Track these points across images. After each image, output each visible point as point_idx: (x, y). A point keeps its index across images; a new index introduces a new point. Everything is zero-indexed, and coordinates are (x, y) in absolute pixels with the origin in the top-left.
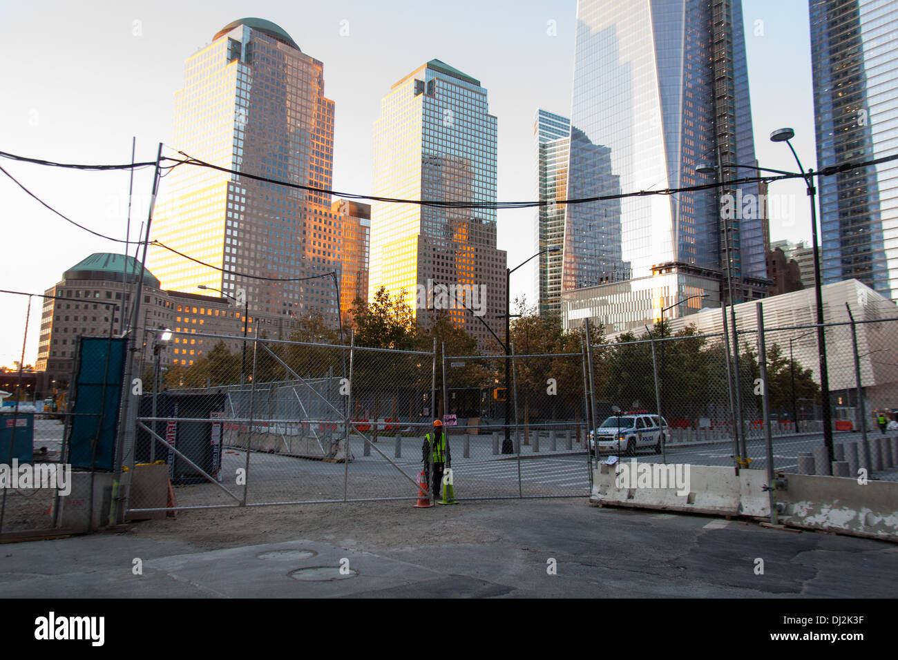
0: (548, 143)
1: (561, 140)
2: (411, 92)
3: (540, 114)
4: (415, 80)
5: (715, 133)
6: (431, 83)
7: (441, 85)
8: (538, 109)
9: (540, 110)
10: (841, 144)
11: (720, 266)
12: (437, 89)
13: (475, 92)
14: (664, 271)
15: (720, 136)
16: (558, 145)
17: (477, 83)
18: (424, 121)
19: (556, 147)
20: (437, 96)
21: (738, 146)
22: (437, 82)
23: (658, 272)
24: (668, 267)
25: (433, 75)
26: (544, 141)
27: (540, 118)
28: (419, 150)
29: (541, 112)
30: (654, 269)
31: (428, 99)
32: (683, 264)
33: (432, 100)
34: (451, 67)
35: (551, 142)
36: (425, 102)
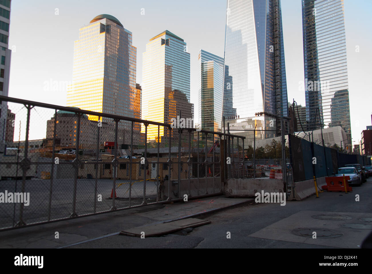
0: (204, 62)
1: (209, 61)
2: (159, 43)
3: (201, 51)
4: (162, 39)
5: (275, 68)
6: (167, 40)
7: (171, 41)
8: (201, 49)
9: (201, 50)
10: (312, 73)
11: (276, 113)
12: (170, 43)
13: (183, 44)
14: (259, 115)
15: (276, 69)
16: (208, 63)
17: (183, 40)
18: (166, 55)
19: (207, 64)
20: (170, 45)
21: (282, 73)
22: (170, 40)
23: (257, 115)
24: (261, 114)
25: (168, 37)
26: (203, 62)
27: (201, 53)
28: (164, 63)
29: (202, 51)
30: (256, 114)
31: (167, 46)
32: (266, 113)
33: (168, 47)
34: (173, 34)
35: (205, 62)
36: (166, 47)
